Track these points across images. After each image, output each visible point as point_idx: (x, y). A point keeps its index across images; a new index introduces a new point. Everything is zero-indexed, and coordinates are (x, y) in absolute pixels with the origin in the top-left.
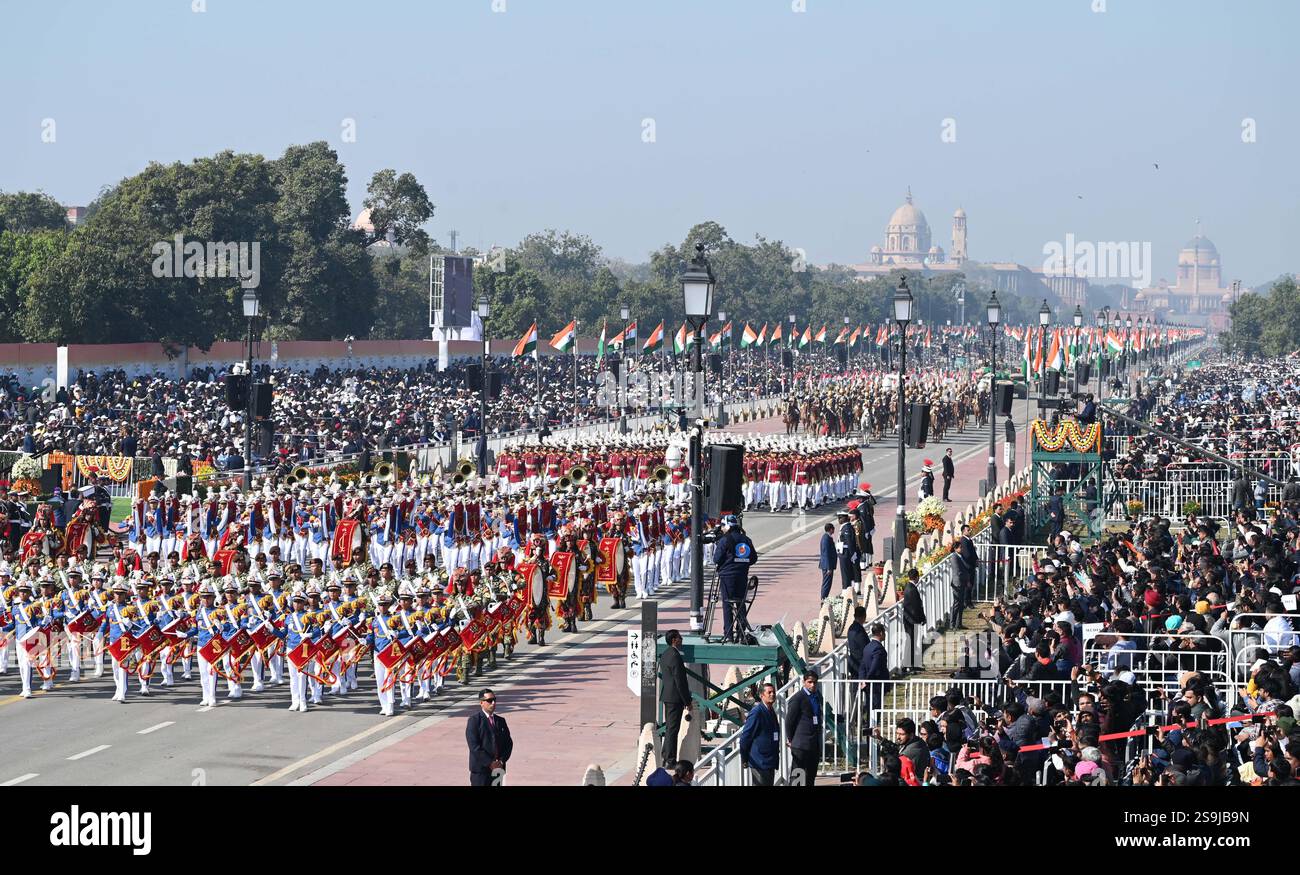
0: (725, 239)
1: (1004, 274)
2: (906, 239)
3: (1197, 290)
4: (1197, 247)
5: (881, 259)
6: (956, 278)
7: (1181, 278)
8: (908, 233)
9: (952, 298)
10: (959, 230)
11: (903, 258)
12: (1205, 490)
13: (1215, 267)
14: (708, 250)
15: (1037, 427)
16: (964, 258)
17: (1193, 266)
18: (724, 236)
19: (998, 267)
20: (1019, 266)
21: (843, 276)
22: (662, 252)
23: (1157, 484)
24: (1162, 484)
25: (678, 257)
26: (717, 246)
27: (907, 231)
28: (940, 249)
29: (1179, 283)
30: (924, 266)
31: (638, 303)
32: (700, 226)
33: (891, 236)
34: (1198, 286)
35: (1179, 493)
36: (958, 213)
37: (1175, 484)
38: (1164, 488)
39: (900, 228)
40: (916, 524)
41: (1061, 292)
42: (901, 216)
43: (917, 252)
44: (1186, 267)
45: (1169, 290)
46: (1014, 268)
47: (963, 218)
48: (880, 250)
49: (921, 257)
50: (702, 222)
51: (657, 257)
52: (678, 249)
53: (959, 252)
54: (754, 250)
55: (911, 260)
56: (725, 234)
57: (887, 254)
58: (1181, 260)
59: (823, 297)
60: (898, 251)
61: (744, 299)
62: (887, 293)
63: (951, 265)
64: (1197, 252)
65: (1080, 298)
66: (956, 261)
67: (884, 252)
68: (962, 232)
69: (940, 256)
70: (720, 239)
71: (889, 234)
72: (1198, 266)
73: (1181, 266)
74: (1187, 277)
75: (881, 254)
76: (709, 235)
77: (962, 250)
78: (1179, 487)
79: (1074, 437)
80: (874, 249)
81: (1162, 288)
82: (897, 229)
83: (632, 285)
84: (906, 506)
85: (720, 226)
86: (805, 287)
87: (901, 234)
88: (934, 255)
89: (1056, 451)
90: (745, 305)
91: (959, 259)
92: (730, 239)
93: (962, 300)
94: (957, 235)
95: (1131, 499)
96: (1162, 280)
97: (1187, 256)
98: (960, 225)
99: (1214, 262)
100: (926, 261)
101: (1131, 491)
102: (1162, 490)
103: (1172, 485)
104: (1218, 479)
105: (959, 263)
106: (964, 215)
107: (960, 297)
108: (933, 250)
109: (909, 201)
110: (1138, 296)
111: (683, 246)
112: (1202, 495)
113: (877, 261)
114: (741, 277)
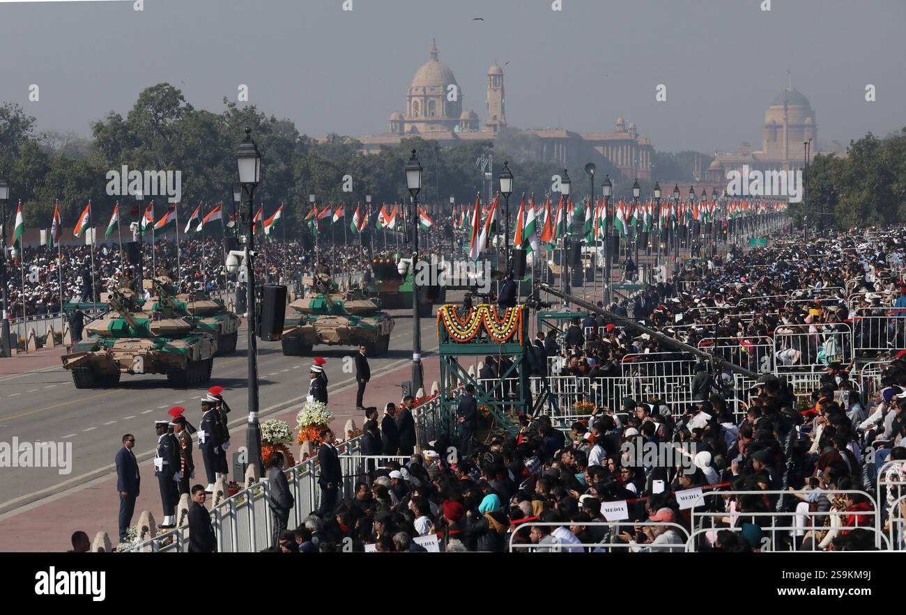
0: (182, 105)
1: (551, 142)
2: (433, 102)
3: (787, 154)
4: (786, 103)
5: (402, 128)
6: (481, 147)
7: (768, 141)
8: (434, 96)
9: (477, 171)
10: (495, 90)
11: (429, 126)
12: (669, 387)
13: (808, 126)
14: (162, 118)
15: (445, 313)
16: (501, 125)
17: (781, 126)
18: (181, 101)
19: (542, 134)
20: (567, 132)
21: (345, 148)
22: (106, 123)
23: (611, 381)
24: (617, 380)
25: (126, 128)
26: (173, 113)
27: (434, 93)
28: (473, 115)
29: (765, 148)
30: (454, 135)
31: (71, 185)
32: (151, 90)
33: (414, 99)
34: (787, 148)
35: (638, 391)
36: (492, 70)
37: (633, 380)
38: (620, 385)
39: (424, 90)
40: (281, 435)
41: (620, 163)
42: (423, 76)
43: (446, 118)
44: (774, 127)
45: (753, 156)
46: (563, 135)
47: (499, 76)
48: (401, 117)
49: (450, 125)
50: (154, 85)
51: (99, 128)
52: (125, 119)
53: (495, 117)
54: (222, 118)
55: (438, 128)
56: (182, 98)
57: (409, 122)
58: (768, 119)
59: (307, 173)
60: (423, 118)
61: (206, 177)
62: (394, 168)
63: (485, 133)
64: (786, 110)
65: (644, 169)
66: (492, 129)
67: (406, 119)
68: (499, 93)
69: (474, 122)
70: (176, 104)
71: (411, 97)
72: (788, 126)
73: (767, 127)
74: (775, 140)
75: (401, 122)
76: (163, 101)
77: (499, 115)
78: (638, 384)
79: (490, 324)
80: (394, 116)
81: (745, 155)
82: (420, 91)
83: (65, 163)
84: (260, 412)
85: (176, 89)
86: (286, 161)
87: (426, 97)
88: (466, 122)
89: (469, 342)
90: (208, 185)
91: (495, 126)
92: (188, 104)
93: (490, 174)
94: (491, 96)
95: (580, 398)
96: (746, 144)
97: (774, 115)
98: (495, 84)
99: (808, 121)
100: (456, 129)
101: (580, 389)
102: (617, 388)
103: (629, 380)
104: (685, 372)
105: (495, 130)
106: (501, 71)
107: (487, 170)
108: (464, 115)
109: (435, 55)
110: (713, 164)
111: (131, 114)
112: (666, 393)
113: (398, 131)
114: (205, 152)
